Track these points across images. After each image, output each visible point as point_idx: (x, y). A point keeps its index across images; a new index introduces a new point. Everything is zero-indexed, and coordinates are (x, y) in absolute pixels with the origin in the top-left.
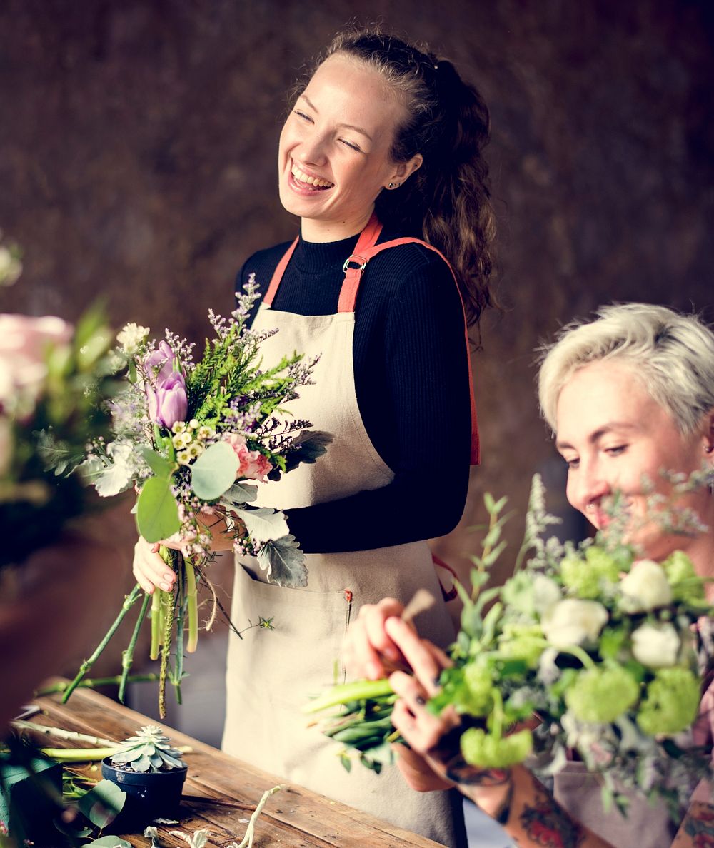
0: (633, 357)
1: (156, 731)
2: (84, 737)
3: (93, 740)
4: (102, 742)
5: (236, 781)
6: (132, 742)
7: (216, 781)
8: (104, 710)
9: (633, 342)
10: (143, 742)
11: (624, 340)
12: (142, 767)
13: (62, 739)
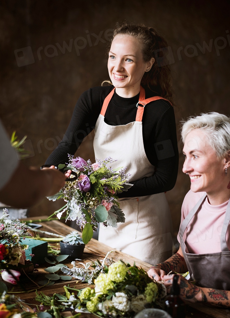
0: (208, 130)
1: (76, 233)
2: (55, 235)
3: (58, 235)
4: (60, 236)
5: (100, 249)
6: (69, 236)
7: (94, 249)
8: (61, 227)
9: (209, 126)
10: (73, 236)
11: (206, 125)
12: (72, 243)
13: (48, 235)
